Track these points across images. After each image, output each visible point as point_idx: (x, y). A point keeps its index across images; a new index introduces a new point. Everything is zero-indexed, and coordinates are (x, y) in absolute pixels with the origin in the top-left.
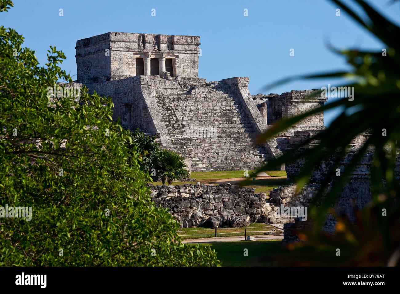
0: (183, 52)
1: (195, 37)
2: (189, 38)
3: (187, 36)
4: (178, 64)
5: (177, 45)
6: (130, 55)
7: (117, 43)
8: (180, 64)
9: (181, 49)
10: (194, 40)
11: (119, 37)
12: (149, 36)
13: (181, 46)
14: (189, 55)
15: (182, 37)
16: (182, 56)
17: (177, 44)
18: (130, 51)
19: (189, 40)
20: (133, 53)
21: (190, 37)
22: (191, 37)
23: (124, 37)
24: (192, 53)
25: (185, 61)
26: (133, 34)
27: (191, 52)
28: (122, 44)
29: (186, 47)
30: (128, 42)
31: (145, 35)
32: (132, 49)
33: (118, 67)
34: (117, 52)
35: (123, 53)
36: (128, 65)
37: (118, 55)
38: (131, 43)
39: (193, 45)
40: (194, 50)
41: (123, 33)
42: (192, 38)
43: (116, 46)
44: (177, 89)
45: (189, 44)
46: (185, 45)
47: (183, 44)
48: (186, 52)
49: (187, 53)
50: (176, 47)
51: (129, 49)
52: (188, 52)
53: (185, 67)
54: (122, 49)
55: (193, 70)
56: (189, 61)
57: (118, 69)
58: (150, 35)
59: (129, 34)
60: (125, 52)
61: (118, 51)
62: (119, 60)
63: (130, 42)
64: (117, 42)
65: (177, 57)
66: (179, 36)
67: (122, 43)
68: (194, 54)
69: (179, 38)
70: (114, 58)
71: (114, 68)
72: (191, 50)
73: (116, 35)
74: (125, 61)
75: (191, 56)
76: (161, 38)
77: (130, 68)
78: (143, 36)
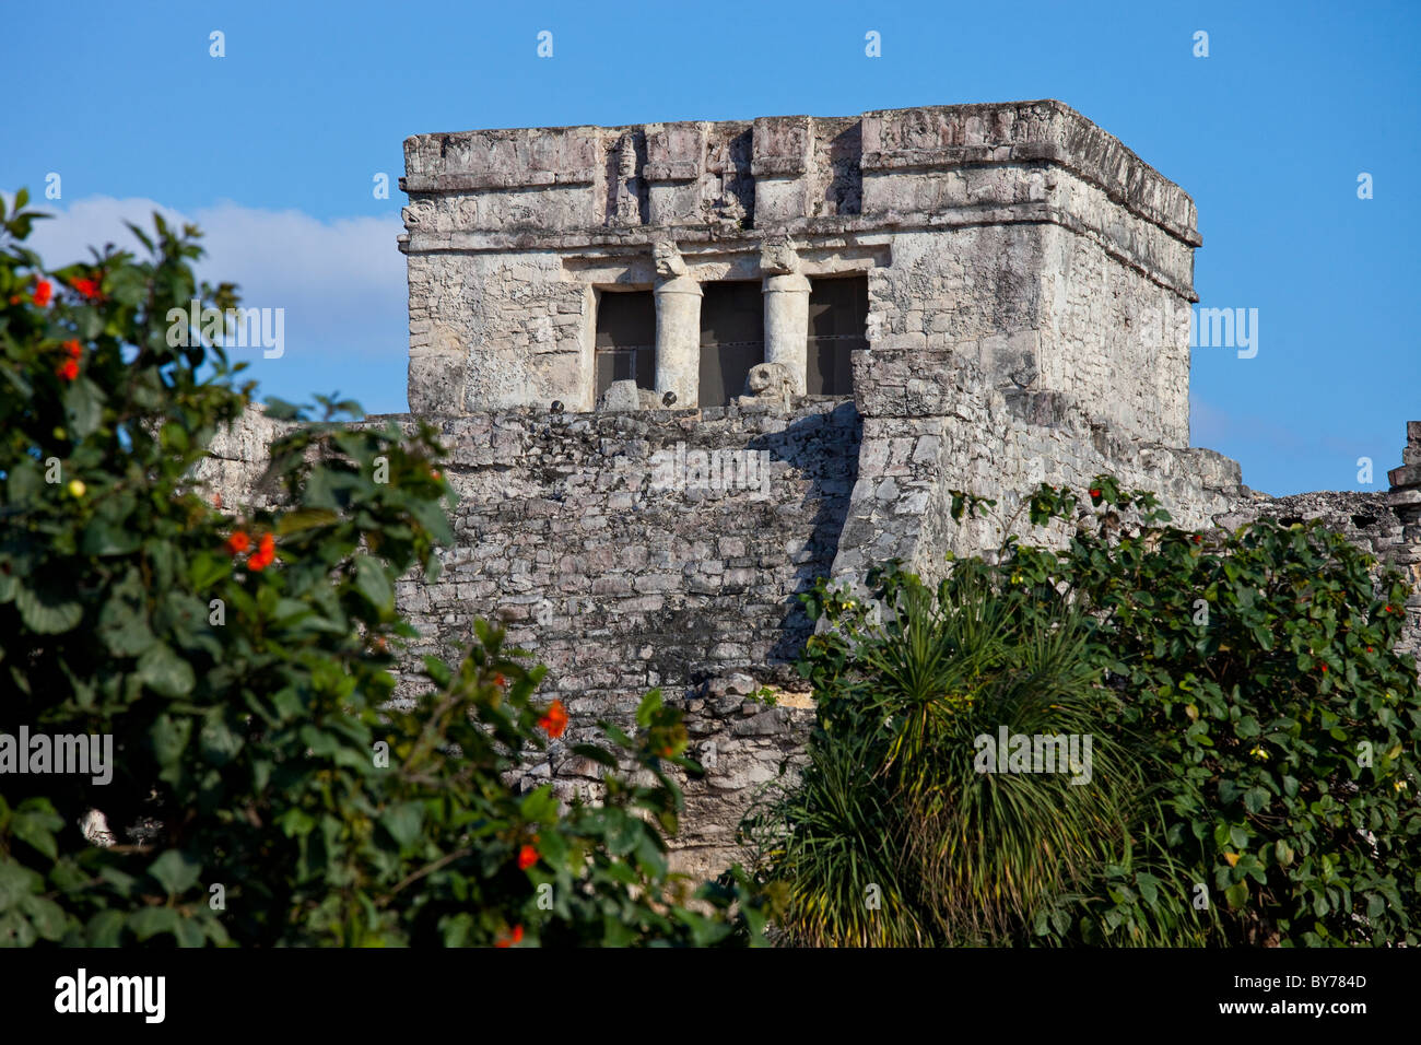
0: (919, 219)
1: (1019, 107)
2: (972, 123)
3: (955, 111)
4: (890, 304)
5: (883, 179)
6: (537, 278)
7: (450, 200)
8: (903, 304)
9: (909, 202)
10: (1015, 128)
11: (466, 161)
12: (674, 137)
13: (913, 182)
14: (965, 239)
15: (919, 115)
16: (909, 247)
17: (885, 171)
18: (539, 250)
19: (975, 134)
20: (557, 258)
21: (980, 109)
22: (993, 114)
23: (501, 163)
24: (992, 224)
25: (937, 282)
26: (559, 131)
27: (978, 216)
28: (484, 207)
29: (954, 184)
30: (522, 188)
31: (650, 130)
32: (550, 232)
33: (456, 357)
34: (451, 259)
35: (492, 264)
36: (523, 340)
37: (458, 279)
38: (551, 194)
39: (1002, 163)
40: (1008, 197)
41: (491, 137)
42: (995, 120)
43: (443, 222)
44: (499, 468)
45: (973, 164)
46: (945, 168)
47: (923, 169)
48: (935, 221)
49: (954, 227)
50: (875, 189)
51: (527, 238)
52: (953, 217)
53: (943, 321)
54: (478, 242)
55: (999, 342)
56: (970, 282)
57: (457, 374)
58: (679, 126)
59: (532, 133)
60: (500, 259)
61: (453, 252)
62: (465, 314)
63: (542, 188)
64: (455, 193)
65: (884, 255)
66: (896, 113)
67: (484, 202)
68: (1006, 223)
69: (897, 129)
70: (432, 302)
71: (430, 366)
72: (984, 204)
73: (444, 154)
74: (503, 315)
75: (981, 246)
76: (764, 141)
77: (539, 358)
78: (641, 142)
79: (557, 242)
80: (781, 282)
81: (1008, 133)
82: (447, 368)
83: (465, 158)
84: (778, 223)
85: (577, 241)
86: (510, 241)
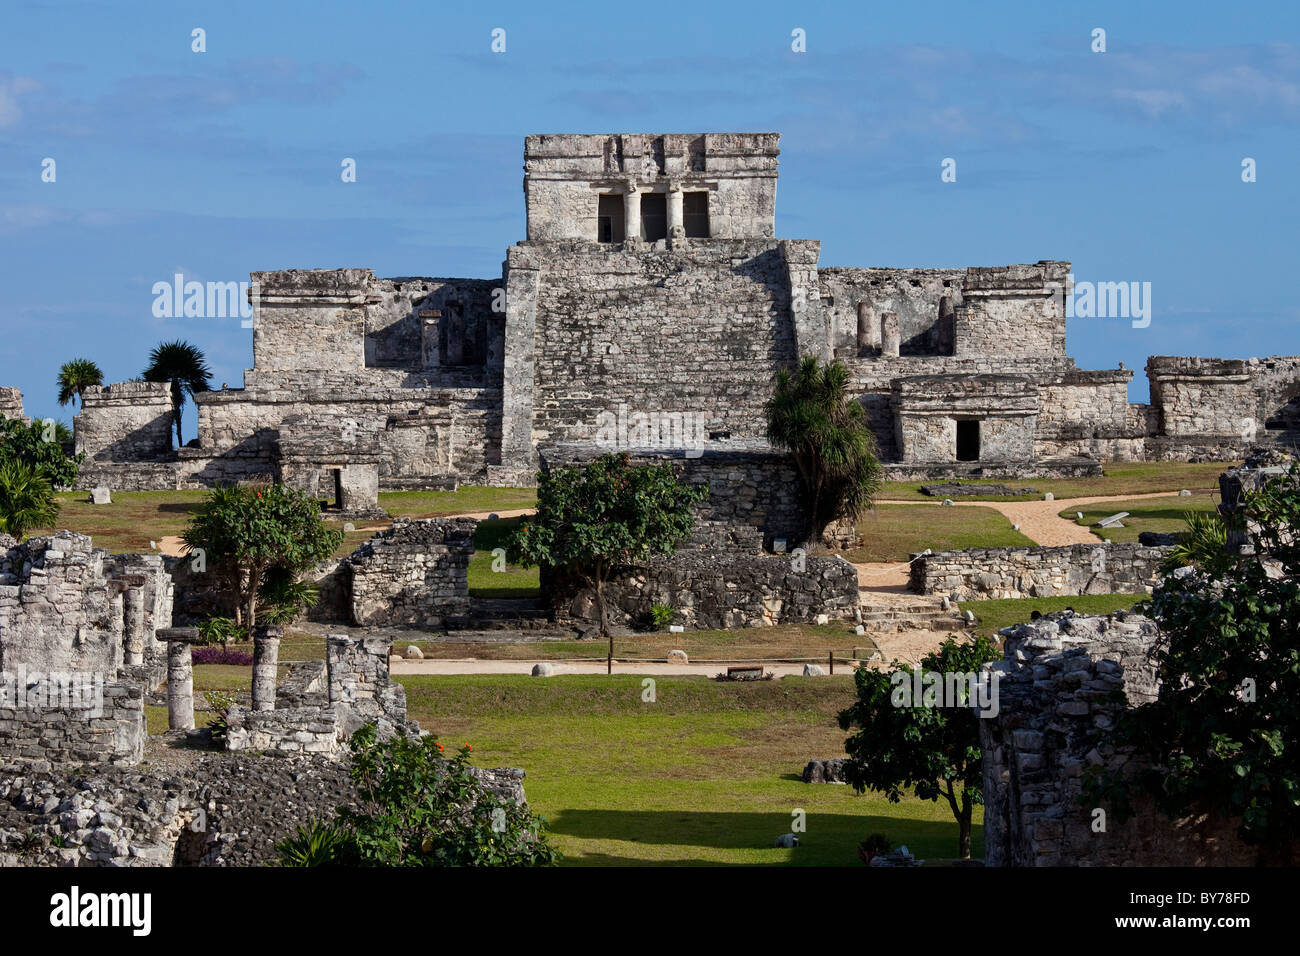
0: (729, 174)
1: (764, 135)
2: (747, 140)
3: (741, 135)
4: (717, 205)
5: (714, 159)
6: (580, 190)
7: (545, 160)
8: (722, 204)
9: (724, 167)
10: (764, 143)
11: (551, 146)
12: (634, 140)
13: (726, 161)
14: (747, 182)
15: (728, 136)
16: (725, 185)
17: (715, 156)
18: (581, 180)
19: (748, 144)
20: (587, 183)
21: (750, 135)
22: (755, 138)
23: (565, 147)
24: (756, 177)
25: (735, 197)
26: (588, 136)
27: (751, 174)
28: (558, 163)
29: (740, 162)
30: (574, 157)
31: (623, 137)
32: (584, 174)
33: (548, 219)
34: (546, 182)
35: (562, 184)
36: (575, 213)
37: (548, 190)
38: (585, 160)
39: (759, 155)
40: (762, 167)
41: (561, 137)
42: (756, 139)
43: (541, 168)
45: (748, 155)
46: (737, 156)
47: (729, 156)
48: (736, 175)
49: (742, 178)
50: (711, 163)
51: (576, 175)
52: (742, 174)
53: (738, 211)
54: (557, 176)
55: (759, 219)
56: (748, 198)
57: (548, 225)
58: (635, 136)
59: (578, 136)
60: (566, 183)
61: (546, 179)
62: (551, 202)
63: (582, 157)
64: (547, 158)
65: (715, 187)
66: (719, 135)
67: (559, 161)
68: (761, 177)
69: (719, 141)
70: (538, 198)
71: (537, 221)
72: (753, 169)
73: (542, 143)
74: (567, 203)
75: (752, 185)
76: (668, 142)
77: (581, 220)
78: (619, 141)
79: (589, 177)
80: (676, 195)
81: (761, 144)
82: (544, 222)
83: (551, 144)
84: (675, 174)
85: (597, 177)
86: (571, 176)
